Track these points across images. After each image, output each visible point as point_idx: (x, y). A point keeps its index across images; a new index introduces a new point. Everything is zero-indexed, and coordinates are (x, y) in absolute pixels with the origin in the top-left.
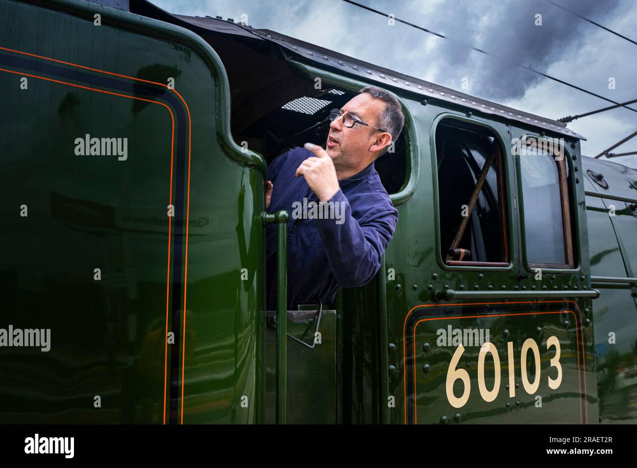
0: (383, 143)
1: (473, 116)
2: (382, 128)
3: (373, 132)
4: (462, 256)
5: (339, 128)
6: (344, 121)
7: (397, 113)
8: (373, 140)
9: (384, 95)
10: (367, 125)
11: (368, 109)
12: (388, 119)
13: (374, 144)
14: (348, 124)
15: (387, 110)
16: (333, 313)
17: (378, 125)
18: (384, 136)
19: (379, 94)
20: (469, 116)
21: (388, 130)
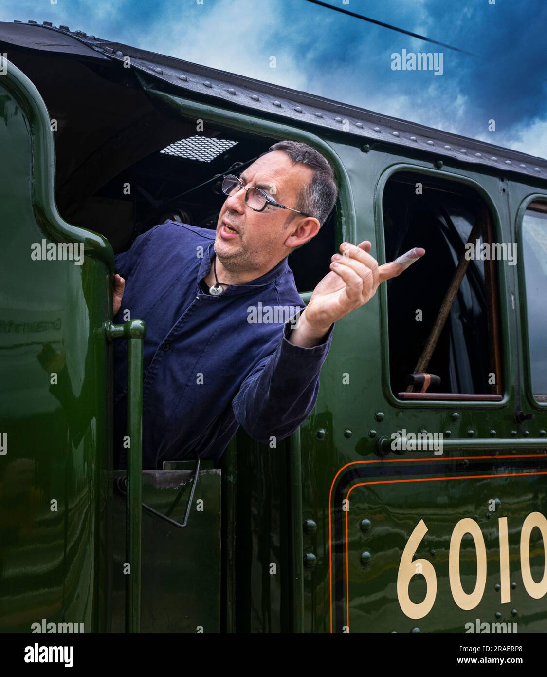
0: (306, 234)
1: (444, 167)
2: (306, 211)
3: (292, 217)
4: (426, 386)
5: (240, 209)
6: (247, 199)
7: (328, 186)
8: (292, 229)
9: (311, 157)
10: (284, 207)
11: (286, 182)
12: (315, 196)
13: (292, 235)
14: (255, 204)
15: (314, 181)
16: (216, 474)
17: (300, 206)
18: (307, 223)
19: (304, 156)
20: (438, 167)
21: (315, 213)
